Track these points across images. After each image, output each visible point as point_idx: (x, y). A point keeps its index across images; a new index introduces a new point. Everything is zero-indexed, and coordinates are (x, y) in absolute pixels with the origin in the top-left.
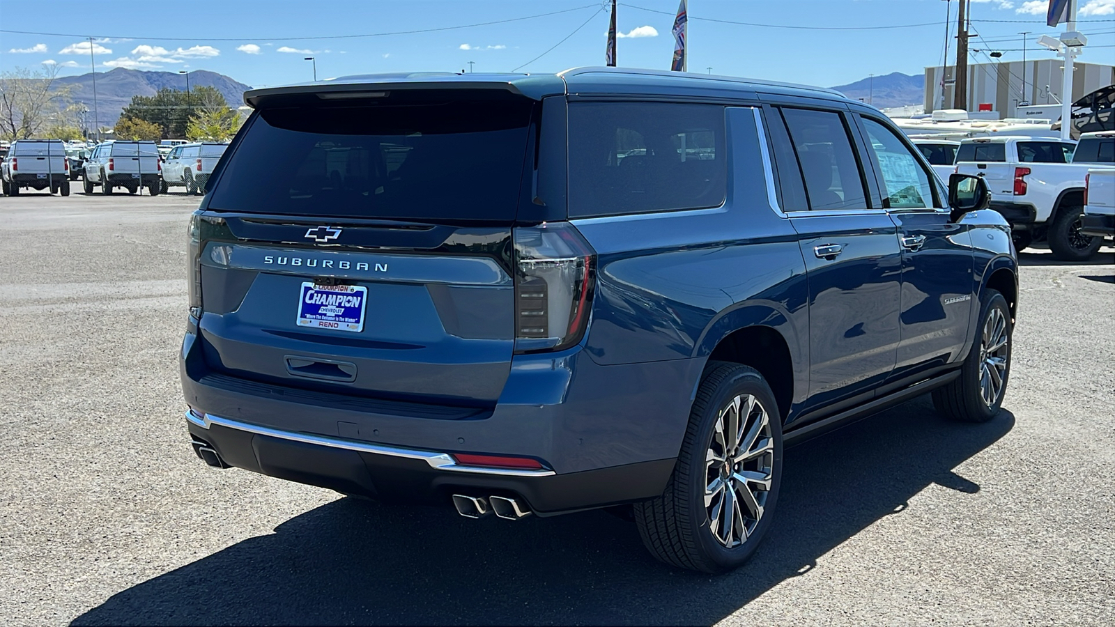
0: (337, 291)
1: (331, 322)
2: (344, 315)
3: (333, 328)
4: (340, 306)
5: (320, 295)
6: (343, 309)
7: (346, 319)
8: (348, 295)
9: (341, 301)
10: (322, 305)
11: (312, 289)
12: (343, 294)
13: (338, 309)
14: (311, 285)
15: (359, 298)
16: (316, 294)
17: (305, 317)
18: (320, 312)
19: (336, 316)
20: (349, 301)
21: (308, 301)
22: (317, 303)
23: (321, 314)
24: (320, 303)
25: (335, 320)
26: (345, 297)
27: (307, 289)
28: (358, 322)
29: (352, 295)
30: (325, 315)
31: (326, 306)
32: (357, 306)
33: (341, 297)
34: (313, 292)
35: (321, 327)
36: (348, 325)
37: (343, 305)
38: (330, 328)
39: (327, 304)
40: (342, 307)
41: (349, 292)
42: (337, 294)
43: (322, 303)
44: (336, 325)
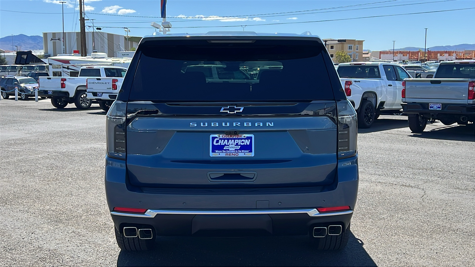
0: (234, 137)
1: (234, 153)
2: (240, 149)
3: (235, 156)
4: (237, 144)
5: (223, 140)
6: (240, 146)
7: (243, 151)
8: (241, 139)
9: (237, 142)
10: (225, 145)
11: (217, 138)
12: (239, 139)
13: (236, 146)
14: (216, 135)
15: (249, 140)
16: (220, 140)
17: (215, 152)
18: (224, 149)
19: (235, 150)
20: (243, 142)
21: (215, 143)
22: (222, 144)
23: (226, 150)
24: (224, 144)
25: (235, 152)
26: (240, 140)
27: (214, 138)
28: (251, 151)
29: (245, 139)
30: (228, 150)
31: (229, 145)
32: (248, 144)
33: (238, 140)
34: (218, 139)
35: (227, 156)
36: (245, 154)
37: (239, 144)
38: (233, 156)
39: (229, 144)
40: (239, 145)
41: (242, 137)
42: (234, 139)
43: (225, 144)
44: (237, 155)
